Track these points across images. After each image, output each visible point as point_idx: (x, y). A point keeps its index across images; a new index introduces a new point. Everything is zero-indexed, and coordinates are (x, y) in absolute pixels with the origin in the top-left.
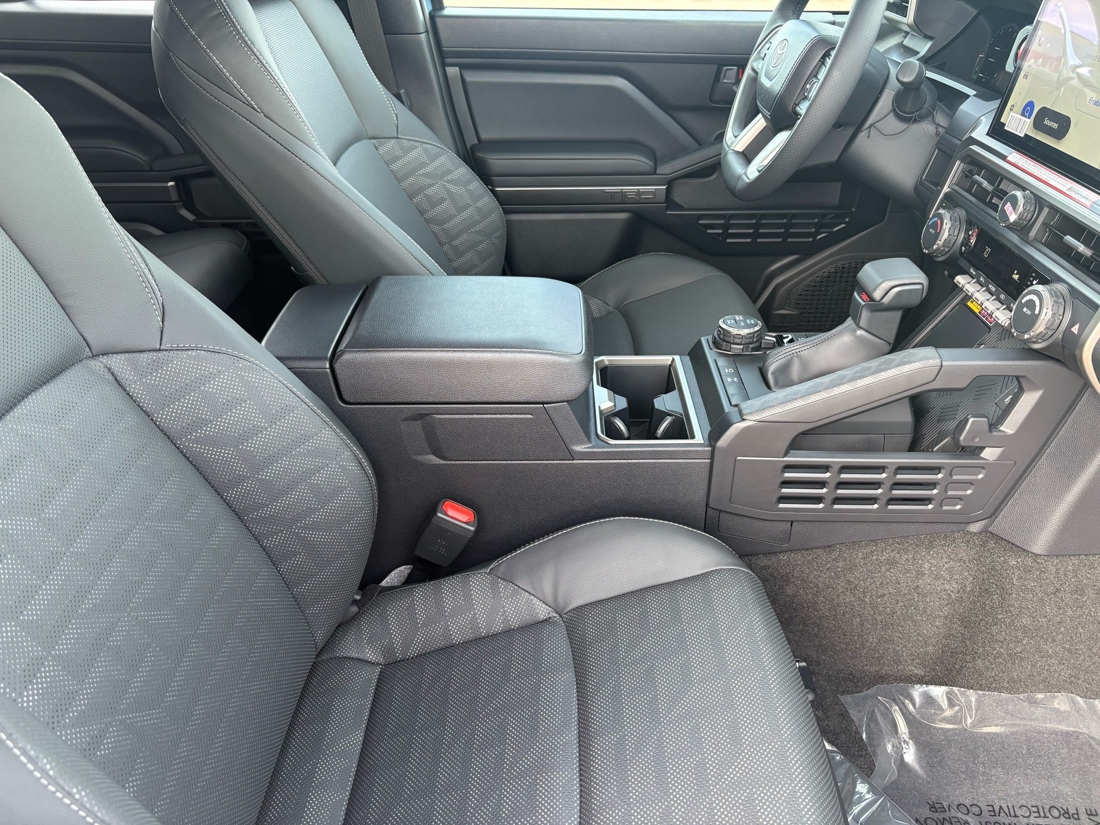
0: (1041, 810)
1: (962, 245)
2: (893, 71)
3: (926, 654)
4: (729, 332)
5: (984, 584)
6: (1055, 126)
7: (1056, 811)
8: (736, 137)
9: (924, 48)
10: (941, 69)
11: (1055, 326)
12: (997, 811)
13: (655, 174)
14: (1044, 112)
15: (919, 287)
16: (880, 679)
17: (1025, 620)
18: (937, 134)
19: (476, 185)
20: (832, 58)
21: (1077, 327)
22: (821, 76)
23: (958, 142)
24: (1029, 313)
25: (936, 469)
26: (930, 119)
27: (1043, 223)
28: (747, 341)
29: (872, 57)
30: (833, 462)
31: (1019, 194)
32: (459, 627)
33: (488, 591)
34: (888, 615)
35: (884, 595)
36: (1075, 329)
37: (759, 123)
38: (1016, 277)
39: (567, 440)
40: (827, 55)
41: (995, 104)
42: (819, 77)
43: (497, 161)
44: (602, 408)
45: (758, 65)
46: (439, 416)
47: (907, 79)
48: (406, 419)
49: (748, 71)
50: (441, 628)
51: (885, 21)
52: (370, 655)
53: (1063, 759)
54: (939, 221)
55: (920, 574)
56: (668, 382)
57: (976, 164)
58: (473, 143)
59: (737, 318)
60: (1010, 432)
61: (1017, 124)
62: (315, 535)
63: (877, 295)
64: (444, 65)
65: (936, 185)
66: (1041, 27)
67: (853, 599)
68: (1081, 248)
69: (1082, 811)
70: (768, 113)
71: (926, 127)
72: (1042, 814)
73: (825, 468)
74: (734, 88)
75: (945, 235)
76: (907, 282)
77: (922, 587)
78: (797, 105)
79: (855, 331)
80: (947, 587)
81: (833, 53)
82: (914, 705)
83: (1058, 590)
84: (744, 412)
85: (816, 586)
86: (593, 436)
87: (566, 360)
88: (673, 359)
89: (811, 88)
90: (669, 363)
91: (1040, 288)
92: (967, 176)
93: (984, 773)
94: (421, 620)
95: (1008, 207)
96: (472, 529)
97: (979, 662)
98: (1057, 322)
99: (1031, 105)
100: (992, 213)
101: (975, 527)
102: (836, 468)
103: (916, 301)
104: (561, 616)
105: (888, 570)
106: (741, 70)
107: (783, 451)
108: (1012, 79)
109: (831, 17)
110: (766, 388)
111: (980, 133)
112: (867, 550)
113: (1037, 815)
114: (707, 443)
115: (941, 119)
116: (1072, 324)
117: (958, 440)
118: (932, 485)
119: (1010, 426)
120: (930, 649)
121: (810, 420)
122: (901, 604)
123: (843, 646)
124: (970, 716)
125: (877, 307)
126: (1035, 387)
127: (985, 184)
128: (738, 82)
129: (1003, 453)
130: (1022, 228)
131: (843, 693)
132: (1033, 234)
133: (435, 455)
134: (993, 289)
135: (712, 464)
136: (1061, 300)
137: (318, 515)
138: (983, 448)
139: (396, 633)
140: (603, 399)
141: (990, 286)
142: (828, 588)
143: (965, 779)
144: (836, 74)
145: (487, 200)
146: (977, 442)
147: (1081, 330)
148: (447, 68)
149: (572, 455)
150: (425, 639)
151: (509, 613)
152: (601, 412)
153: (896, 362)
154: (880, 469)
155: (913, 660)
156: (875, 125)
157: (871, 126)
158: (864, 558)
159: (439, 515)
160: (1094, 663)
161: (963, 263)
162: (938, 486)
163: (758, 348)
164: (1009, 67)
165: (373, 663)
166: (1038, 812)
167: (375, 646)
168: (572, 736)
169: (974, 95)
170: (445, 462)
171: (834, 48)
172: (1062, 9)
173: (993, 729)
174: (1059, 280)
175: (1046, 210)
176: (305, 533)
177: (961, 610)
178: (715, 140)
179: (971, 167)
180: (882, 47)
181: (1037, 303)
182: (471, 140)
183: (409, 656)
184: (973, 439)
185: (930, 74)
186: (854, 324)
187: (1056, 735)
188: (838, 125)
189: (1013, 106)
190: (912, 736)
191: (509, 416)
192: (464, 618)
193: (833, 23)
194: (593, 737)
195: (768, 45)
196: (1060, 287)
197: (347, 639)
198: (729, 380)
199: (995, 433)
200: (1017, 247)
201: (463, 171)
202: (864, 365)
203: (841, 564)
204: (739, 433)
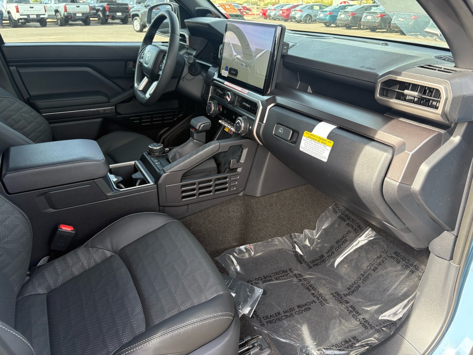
0: (277, 273)
1: (218, 111)
2: (186, 60)
3: (237, 237)
4: (153, 149)
5: (247, 210)
6: (234, 73)
7: (281, 272)
8: (138, 85)
9: (194, 53)
10: (201, 59)
11: (246, 128)
12: (266, 277)
13: (109, 102)
14: (231, 69)
15: (209, 123)
16: (226, 249)
17: (260, 218)
18: (204, 79)
19: (34, 113)
20: (166, 56)
21: (251, 127)
22: (164, 62)
23: (210, 81)
24: (239, 125)
25: (226, 178)
26: (201, 74)
27: (237, 101)
28: (160, 151)
29: (178, 56)
30: (196, 181)
31: (229, 93)
32: (77, 269)
33: (86, 253)
34: (223, 228)
35: (220, 222)
36: (250, 128)
37: (145, 80)
38: (234, 117)
39: (104, 192)
40: (164, 55)
41: (218, 68)
42: (164, 63)
43: (41, 103)
44: (114, 181)
45: (142, 60)
46: (51, 192)
47: (191, 62)
48: (38, 196)
49: (138, 63)
50: (69, 272)
51: (180, 45)
52: (40, 291)
53: (280, 257)
54: (210, 105)
55: (229, 212)
56: (136, 169)
57: (217, 86)
58: (27, 97)
59: (154, 144)
60: (243, 162)
61: (225, 73)
62: (9, 246)
63: (197, 128)
64: (8, 66)
65: (207, 95)
66: (225, 44)
67: (212, 226)
68: (247, 105)
69: (288, 270)
70: (148, 76)
71: (200, 77)
72: (278, 274)
73: (194, 184)
74: (133, 69)
75: (213, 108)
76: (205, 122)
77: (231, 216)
78: (158, 72)
79: (193, 141)
80: (238, 214)
81: (166, 55)
82: (237, 254)
83: (266, 206)
84: (165, 170)
85: (200, 224)
86: (114, 190)
87: (99, 162)
88: (135, 162)
89: (162, 66)
90: (134, 164)
91: (240, 118)
92: (215, 91)
93: (260, 268)
94: (60, 271)
95: (227, 97)
96: (74, 232)
97: (251, 235)
98: (246, 126)
99: (227, 67)
100: (224, 100)
101: (241, 194)
102: (197, 183)
103: (209, 128)
104: (116, 254)
105: (220, 213)
106: (134, 63)
107: (180, 181)
108: (221, 60)
109: (162, 44)
110: (169, 163)
111: (216, 77)
112: (213, 209)
113: (276, 274)
114: (155, 184)
115: (204, 74)
116: (249, 127)
117: (230, 167)
118: (226, 183)
119: (242, 161)
120: (237, 236)
121: (186, 169)
122: (226, 223)
123: (212, 242)
124: (253, 252)
125: (198, 131)
126: (246, 148)
127: (220, 92)
128: (135, 67)
129: (242, 168)
130: (232, 102)
131: (216, 257)
132: (235, 104)
133: (52, 209)
134: (229, 122)
135: (158, 191)
136: (246, 120)
137: (9, 237)
138: (237, 168)
139: (50, 279)
140: (113, 178)
141: (228, 121)
142: (204, 224)
143: (256, 271)
144: (169, 62)
145: (40, 119)
146: (235, 167)
147: (252, 127)
148: (10, 68)
149: (108, 198)
150: (63, 278)
151: (96, 258)
152: (114, 182)
153: (207, 146)
154: (211, 181)
155: (233, 241)
156: (185, 77)
157: (184, 77)
158: (212, 211)
159: (59, 230)
160: (281, 226)
161: (220, 116)
162: (228, 183)
163: (164, 153)
164: (219, 57)
165: (43, 294)
166: (277, 274)
167: (42, 287)
168: (132, 283)
169: (212, 66)
170: (57, 210)
171: (166, 53)
172: (229, 39)
173: (260, 254)
174: (244, 115)
175: (237, 97)
176: (5, 245)
177: (243, 220)
178: (130, 88)
179: (216, 88)
180: (182, 53)
181: (240, 122)
182: (26, 96)
183: (58, 287)
184: (234, 166)
185: (197, 61)
186: (192, 139)
187: (277, 251)
188: (173, 78)
189: (222, 68)
190: (238, 263)
191: (81, 187)
192: (78, 265)
193: (163, 45)
194: (139, 280)
195: (143, 54)
196: (244, 117)
197: (28, 288)
198: (157, 163)
199: (239, 163)
200: (232, 108)
201: (27, 108)
202: (198, 149)
203: (205, 215)
204: (165, 177)
